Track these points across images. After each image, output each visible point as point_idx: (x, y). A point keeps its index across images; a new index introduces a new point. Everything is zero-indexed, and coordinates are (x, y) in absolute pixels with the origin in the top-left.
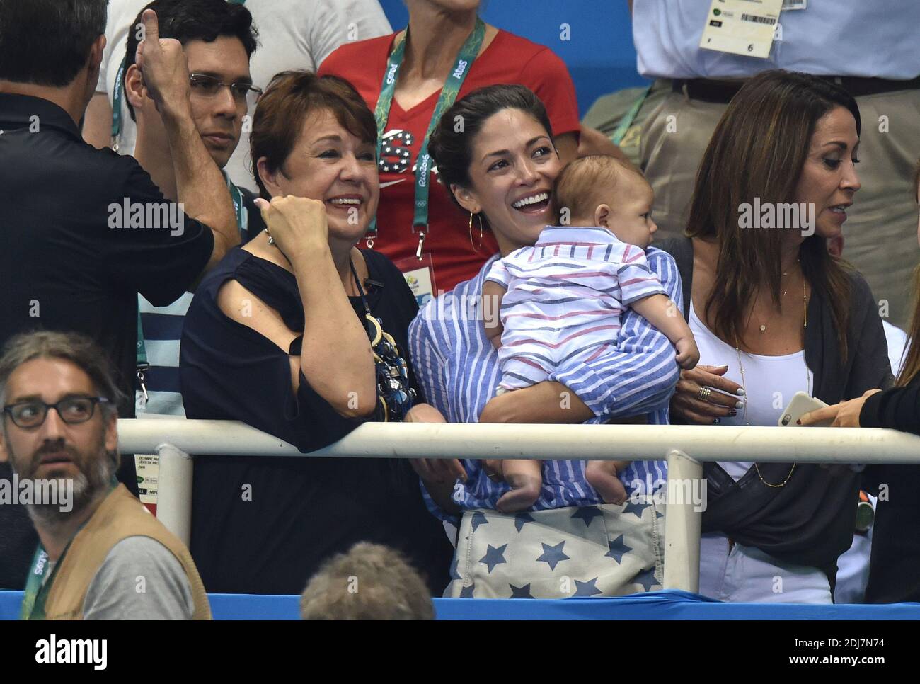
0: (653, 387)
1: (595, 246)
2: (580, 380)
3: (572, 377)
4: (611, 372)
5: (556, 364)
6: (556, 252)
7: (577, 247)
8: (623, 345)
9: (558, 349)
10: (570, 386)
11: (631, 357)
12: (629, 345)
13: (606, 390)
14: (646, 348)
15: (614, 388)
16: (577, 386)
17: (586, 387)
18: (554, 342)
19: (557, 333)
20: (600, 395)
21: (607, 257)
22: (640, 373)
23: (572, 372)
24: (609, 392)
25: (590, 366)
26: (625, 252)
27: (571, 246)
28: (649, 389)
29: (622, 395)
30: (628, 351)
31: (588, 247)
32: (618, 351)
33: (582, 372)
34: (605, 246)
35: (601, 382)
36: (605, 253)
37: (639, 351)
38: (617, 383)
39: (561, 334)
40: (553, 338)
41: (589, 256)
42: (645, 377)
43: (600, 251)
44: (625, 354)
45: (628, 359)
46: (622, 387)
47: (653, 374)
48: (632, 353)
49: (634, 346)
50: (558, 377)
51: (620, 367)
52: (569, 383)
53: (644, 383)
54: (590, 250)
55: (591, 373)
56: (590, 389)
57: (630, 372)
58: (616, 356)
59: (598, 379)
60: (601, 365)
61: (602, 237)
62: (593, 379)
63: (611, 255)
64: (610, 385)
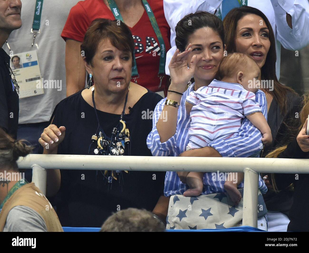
0: (251, 152)
1: (235, 91)
2: (221, 147)
3: (218, 146)
4: (234, 145)
5: (212, 140)
6: (218, 91)
7: (227, 90)
8: (240, 133)
9: (213, 134)
10: (217, 149)
11: (243, 138)
12: (243, 133)
13: (232, 152)
14: (250, 135)
15: (235, 152)
16: (220, 150)
17: (223, 150)
18: (212, 131)
19: (213, 127)
20: (229, 154)
21: (239, 96)
22: (246, 146)
23: (218, 144)
24: (233, 153)
25: (226, 141)
26: (247, 95)
27: (225, 89)
28: (250, 153)
29: (238, 155)
30: (242, 135)
31: (232, 91)
32: (238, 135)
33: (222, 144)
34: (239, 91)
35: (230, 149)
36: (238, 94)
37: (247, 136)
38: (237, 149)
39: (216, 127)
40: (212, 129)
41: (232, 94)
42: (248, 148)
43: (237, 93)
44: (240, 137)
45: (242, 139)
46: (238, 151)
47: (252, 147)
48: (243, 137)
49: (245, 134)
50: (212, 145)
51: (238, 143)
52: (217, 148)
53: (248, 150)
54: (233, 92)
55: (226, 144)
56: (225, 151)
57: (242, 145)
58: (237, 137)
59: (229, 147)
60: (230, 141)
61: (238, 88)
62: (227, 147)
63: (241, 95)
64: (234, 150)
